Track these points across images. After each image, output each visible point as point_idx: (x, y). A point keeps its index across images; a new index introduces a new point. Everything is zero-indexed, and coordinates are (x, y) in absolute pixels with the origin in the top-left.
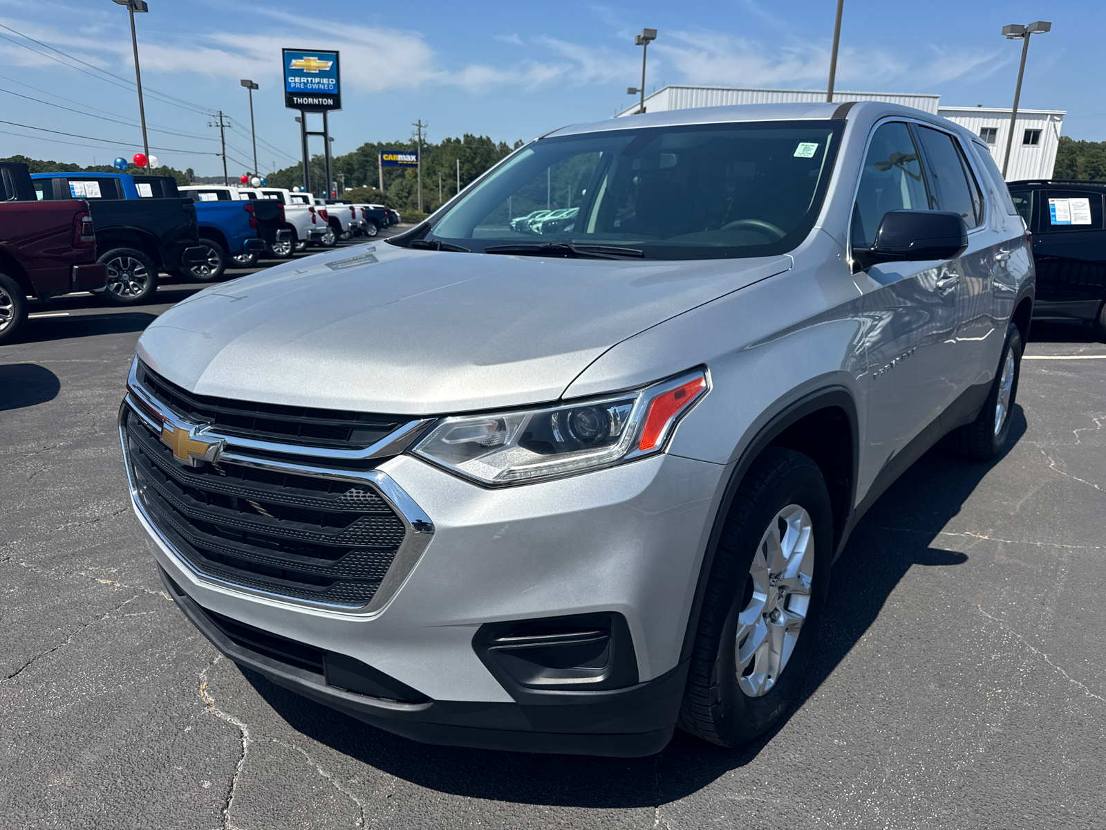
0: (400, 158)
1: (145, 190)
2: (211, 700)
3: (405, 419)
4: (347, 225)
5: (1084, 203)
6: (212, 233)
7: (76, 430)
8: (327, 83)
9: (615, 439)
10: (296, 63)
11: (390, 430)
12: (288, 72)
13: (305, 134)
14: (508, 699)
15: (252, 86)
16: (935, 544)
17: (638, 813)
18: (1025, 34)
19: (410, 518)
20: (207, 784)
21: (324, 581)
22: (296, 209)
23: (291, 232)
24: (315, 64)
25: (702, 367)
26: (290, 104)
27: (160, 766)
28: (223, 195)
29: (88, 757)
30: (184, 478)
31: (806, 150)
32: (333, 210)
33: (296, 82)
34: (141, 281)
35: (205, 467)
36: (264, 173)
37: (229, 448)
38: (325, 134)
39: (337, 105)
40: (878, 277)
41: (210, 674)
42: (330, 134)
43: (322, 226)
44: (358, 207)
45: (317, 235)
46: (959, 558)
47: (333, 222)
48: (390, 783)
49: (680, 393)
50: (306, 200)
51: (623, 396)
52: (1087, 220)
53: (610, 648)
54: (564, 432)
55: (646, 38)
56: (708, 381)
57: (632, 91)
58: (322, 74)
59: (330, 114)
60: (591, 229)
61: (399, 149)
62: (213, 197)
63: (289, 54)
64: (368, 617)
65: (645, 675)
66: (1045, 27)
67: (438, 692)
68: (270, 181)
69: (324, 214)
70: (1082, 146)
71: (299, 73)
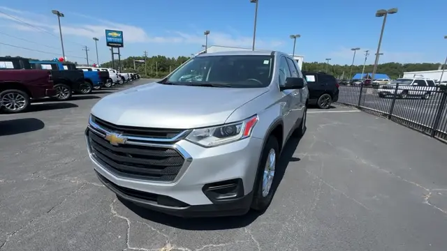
0: (140, 61)
1: (66, 68)
2: (115, 212)
3: (183, 130)
4: (126, 79)
5: (313, 77)
6: (88, 80)
7: (54, 138)
8: (119, 40)
9: (238, 133)
10: (110, 34)
11: (179, 133)
12: (107, 36)
13: (113, 54)
14: (211, 203)
15: (96, 39)
16: (293, 156)
17: (241, 229)
18: (295, 38)
19: (186, 157)
20: (120, 237)
21: (159, 175)
22: (112, 74)
23: (111, 81)
24: (115, 34)
25: (256, 115)
26: (108, 45)
27: (104, 233)
28: (90, 70)
29: (79, 233)
30: (114, 149)
31: (266, 62)
32: (123, 74)
33: (110, 39)
34: (67, 94)
35: (121, 145)
36: (100, 64)
37: (129, 140)
38: (119, 54)
39: (122, 46)
40: (285, 93)
41: (113, 205)
42: (120, 54)
43: (120, 79)
44: (129, 74)
45: (118, 81)
46: (298, 159)
47: (123, 78)
48: (174, 230)
49: (252, 121)
50: (114, 72)
51: (239, 123)
52: (314, 80)
53: (238, 187)
54: (224, 132)
55: (207, 33)
56: (258, 118)
57: (203, 46)
58: (118, 37)
59: (120, 48)
60: (207, 80)
61: (140, 58)
62: (87, 70)
63: (107, 31)
64: (173, 184)
65: (246, 194)
66: (299, 36)
67: (192, 203)
68: (102, 66)
69: (120, 75)
70: (307, 64)
71: (111, 37)
